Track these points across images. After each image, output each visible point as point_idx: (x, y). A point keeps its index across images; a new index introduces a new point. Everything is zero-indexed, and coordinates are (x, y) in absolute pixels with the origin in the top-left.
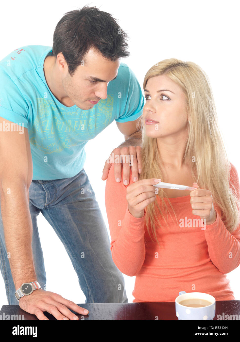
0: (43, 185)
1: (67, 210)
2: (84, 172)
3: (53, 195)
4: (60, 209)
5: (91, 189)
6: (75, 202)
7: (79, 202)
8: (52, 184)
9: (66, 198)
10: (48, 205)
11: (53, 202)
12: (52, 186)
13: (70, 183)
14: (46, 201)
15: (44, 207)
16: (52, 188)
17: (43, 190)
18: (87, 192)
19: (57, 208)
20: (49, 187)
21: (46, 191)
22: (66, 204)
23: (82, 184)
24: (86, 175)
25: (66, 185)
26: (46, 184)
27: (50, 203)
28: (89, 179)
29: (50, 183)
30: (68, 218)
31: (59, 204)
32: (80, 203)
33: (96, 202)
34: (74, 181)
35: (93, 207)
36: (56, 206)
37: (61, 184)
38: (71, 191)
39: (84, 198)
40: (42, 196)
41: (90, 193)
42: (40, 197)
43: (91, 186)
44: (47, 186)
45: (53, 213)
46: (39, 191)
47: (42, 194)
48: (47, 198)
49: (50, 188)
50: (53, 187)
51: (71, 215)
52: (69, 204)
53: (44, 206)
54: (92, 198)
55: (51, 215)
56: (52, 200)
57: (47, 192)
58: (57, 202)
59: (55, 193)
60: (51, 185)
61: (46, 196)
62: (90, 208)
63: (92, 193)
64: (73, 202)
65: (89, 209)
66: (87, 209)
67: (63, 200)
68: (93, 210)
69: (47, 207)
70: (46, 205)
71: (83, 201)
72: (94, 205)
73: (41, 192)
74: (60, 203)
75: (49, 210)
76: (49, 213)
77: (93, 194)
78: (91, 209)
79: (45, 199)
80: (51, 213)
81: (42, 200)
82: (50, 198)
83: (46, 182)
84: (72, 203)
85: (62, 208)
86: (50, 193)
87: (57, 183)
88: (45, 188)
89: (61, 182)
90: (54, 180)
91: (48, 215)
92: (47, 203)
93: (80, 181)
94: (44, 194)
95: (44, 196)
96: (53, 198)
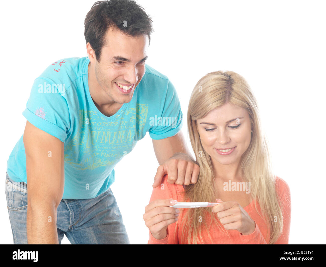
0: (68, 203)
1: (92, 233)
2: (111, 194)
3: (78, 214)
4: (85, 232)
5: (119, 211)
6: (101, 225)
7: (105, 225)
8: (78, 204)
9: (91, 219)
10: (73, 226)
11: (78, 223)
12: (76, 206)
13: (96, 203)
14: (71, 222)
15: (68, 229)
16: (77, 208)
17: (67, 209)
18: (114, 214)
19: (82, 231)
20: (74, 206)
21: (70, 210)
22: (91, 227)
23: (109, 206)
24: (114, 197)
25: (91, 205)
26: (71, 203)
27: (74, 223)
28: (117, 201)
29: (75, 202)
30: (93, 241)
31: (85, 226)
32: (107, 226)
33: (123, 226)
34: (100, 201)
35: (119, 231)
36: (81, 229)
37: (87, 204)
38: (98, 213)
39: (111, 221)
40: (66, 216)
41: (117, 215)
42: (64, 217)
43: (118, 208)
44: (72, 205)
45: (77, 236)
46: (62, 210)
47: (66, 214)
48: (71, 219)
49: (75, 208)
50: (78, 206)
51: (97, 239)
52: (94, 227)
53: (68, 227)
54: (119, 221)
55: (75, 238)
56: (77, 221)
57: (71, 212)
58: (82, 224)
59: (80, 213)
60: (76, 204)
61: (70, 216)
62: (116, 231)
63: (119, 216)
64: (99, 224)
65: (116, 233)
66: (114, 233)
67: (88, 221)
68: (120, 234)
69: (71, 229)
70: (70, 226)
71: (109, 224)
72: (121, 229)
73: (65, 211)
74: (85, 224)
75: (74, 233)
76: (74, 236)
77: (121, 216)
78: (117, 233)
79: (69, 220)
80: (76, 237)
81: (66, 220)
82: (74, 218)
83: (72, 201)
84: (98, 226)
85: (87, 231)
86: (74, 213)
87: (83, 202)
88: (69, 207)
89: (87, 202)
90: (80, 200)
91: (72, 238)
92: (71, 224)
93: (107, 202)
94: (68, 214)
95: (69, 216)
96: (78, 219)
